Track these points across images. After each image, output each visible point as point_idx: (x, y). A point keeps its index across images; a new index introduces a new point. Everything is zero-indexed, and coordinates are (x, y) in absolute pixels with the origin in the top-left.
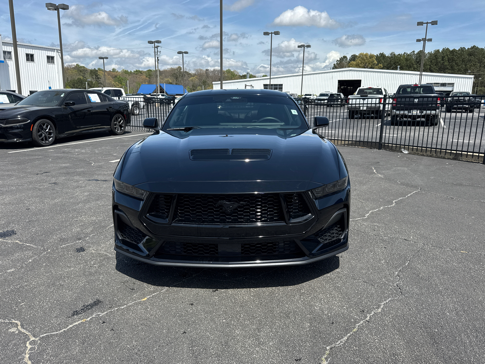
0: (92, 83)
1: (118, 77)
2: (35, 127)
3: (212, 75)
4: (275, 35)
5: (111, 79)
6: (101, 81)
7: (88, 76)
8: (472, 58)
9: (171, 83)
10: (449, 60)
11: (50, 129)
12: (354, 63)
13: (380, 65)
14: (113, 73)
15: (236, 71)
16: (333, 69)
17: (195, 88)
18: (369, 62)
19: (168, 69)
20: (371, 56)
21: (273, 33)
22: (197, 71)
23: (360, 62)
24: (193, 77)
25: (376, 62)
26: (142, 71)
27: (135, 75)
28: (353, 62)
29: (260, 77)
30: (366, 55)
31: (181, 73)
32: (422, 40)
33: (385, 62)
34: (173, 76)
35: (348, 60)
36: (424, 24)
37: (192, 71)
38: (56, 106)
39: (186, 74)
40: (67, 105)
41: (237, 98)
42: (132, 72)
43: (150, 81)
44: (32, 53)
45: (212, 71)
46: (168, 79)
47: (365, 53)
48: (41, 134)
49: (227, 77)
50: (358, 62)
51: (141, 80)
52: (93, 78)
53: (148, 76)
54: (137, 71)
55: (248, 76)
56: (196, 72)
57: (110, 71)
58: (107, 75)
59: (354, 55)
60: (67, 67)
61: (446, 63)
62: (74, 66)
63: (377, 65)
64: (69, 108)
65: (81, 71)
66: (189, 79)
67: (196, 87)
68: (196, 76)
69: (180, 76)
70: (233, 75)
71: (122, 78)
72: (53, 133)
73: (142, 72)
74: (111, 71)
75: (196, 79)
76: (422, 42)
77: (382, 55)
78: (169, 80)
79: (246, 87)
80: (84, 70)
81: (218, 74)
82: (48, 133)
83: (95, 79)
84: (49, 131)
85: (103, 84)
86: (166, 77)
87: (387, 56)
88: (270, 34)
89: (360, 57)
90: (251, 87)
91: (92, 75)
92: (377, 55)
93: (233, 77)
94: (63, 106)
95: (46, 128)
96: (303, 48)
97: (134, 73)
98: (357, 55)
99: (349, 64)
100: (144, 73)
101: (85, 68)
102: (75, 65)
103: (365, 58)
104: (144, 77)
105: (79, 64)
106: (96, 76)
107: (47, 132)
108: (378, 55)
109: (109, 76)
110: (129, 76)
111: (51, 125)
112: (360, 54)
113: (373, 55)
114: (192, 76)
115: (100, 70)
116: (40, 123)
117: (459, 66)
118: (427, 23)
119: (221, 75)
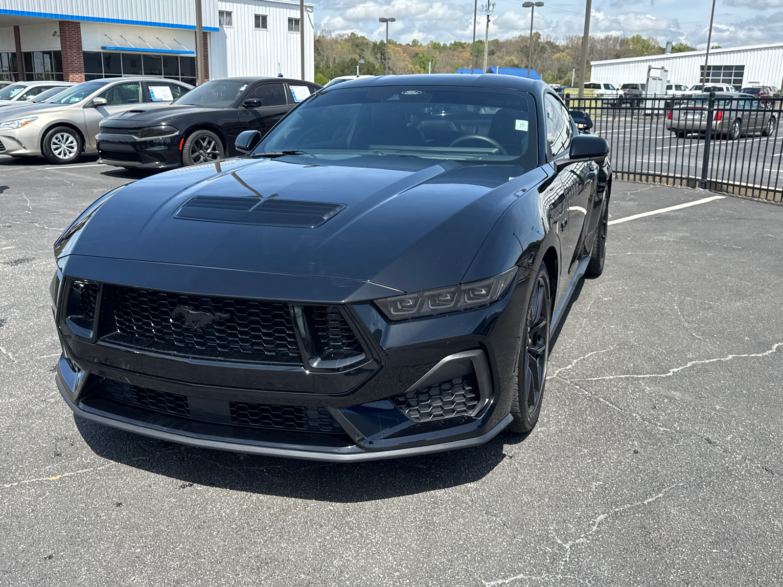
0: (374, 67)
1: (421, 55)
2: (188, 144)
3: (601, 48)
5: (407, 60)
6: (390, 63)
7: (369, 53)
9: (516, 66)
11: (214, 149)
14: (413, 48)
15: (652, 38)
17: (563, 75)
19: (513, 38)
22: (571, 39)
24: (560, 53)
26: (465, 43)
27: (451, 52)
31: (538, 45)
34: (521, 52)
37: (562, 40)
38: (230, 106)
39: (548, 48)
40: (249, 105)
41: (414, 93)
42: (446, 45)
43: (477, 63)
44: (264, 14)
45: (602, 40)
46: (512, 57)
48: (198, 156)
49: (632, 50)
51: (461, 61)
52: (376, 58)
53: (476, 51)
54: (455, 44)
55: (669, 48)
56: (570, 41)
57: (408, 44)
58: (401, 52)
60: (336, 37)
62: (347, 37)
64: (252, 112)
65: (357, 46)
66: (553, 57)
67: (565, 72)
68: (567, 51)
69: (536, 52)
70: (646, 46)
71: (427, 58)
72: (219, 155)
73: (465, 46)
74: (411, 44)
75: (566, 57)
78: (512, 60)
79: (649, 70)
80: (362, 44)
81: (615, 46)
82: (211, 155)
83: (380, 61)
84: (214, 152)
85: (392, 70)
86: (508, 53)
90: (663, 70)
91: (376, 53)
93: (645, 50)
94: (241, 108)
95: (208, 147)
97: (450, 48)
100: (468, 46)
101: (366, 39)
102: (350, 35)
104: (467, 54)
105: (356, 33)
106: (382, 54)
107: (209, 154)
109: (405, 55)
110: (440, 53)
111: (216, 142)
114: (560, 51)
115: (390, 43)
116: (197, 136)
119: (621, 47)
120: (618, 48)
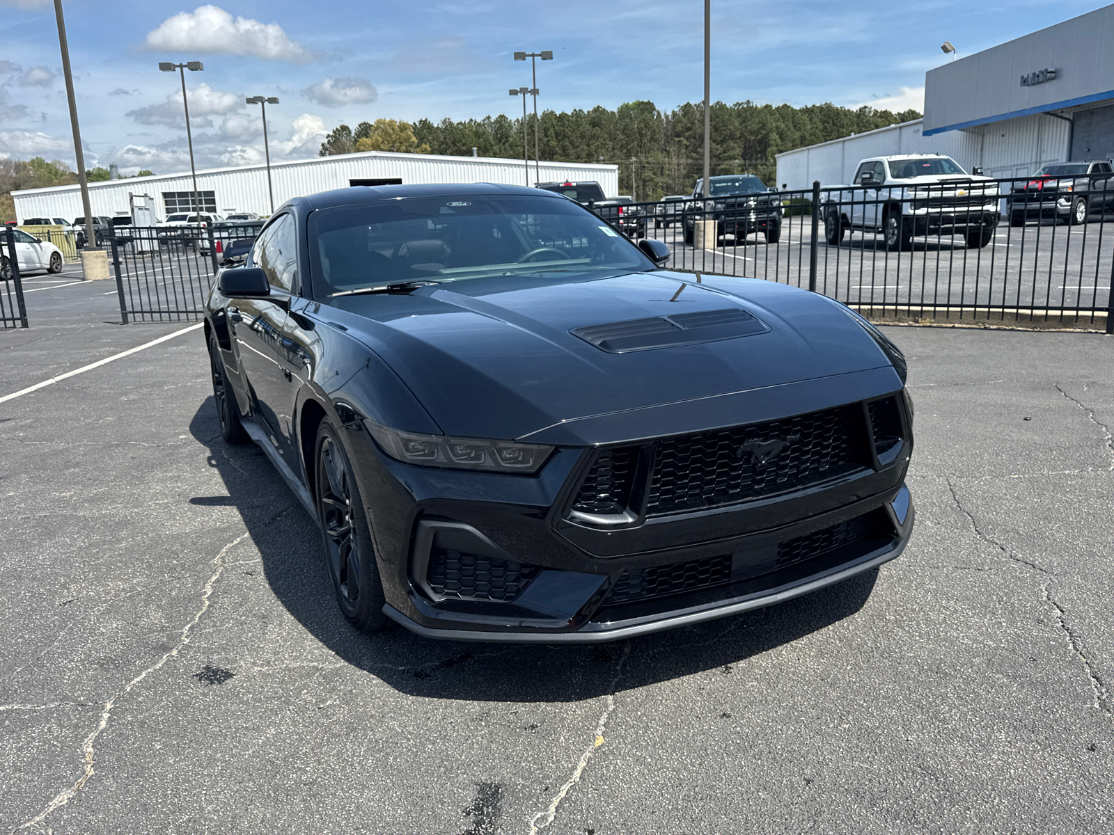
4: (192, 70)
8: (597, 131)
10: (557, 135)
12: (368, 141)
13: (424, 146)
15: (59, 162)
16: (322, 154)
18: (399, 138)
20: (403, 127)
21: (185, 66)
23: (380, 139)
25: (414, 139)
28: (364, 139)
29: (133, 177)
30: (391, 123)
32: (520, 92)
33: (433, 140)
35: (353, 134)
36: (527, 58)
47: (388, 120)
50: (377, 140)
59: (365, 123)
61: (554, 143)
63: (418, 146)
70: (53, 172)
76: (520, 96)
77: (425, 124)
79: (131, 198)
81: (8, 172)
87: (436, 126)
88: (178, 69)
89: (377, 128)
92: (414, 124)
93: (53, 177)
96: (260, 104)
98: (372, 123)
99: (358, 143)
103: (391, 131)
108: (417, 124)
112: (378, 121)
113: (407, 124)
117: (577, 147)
118: (533, 55)
119: (17, 173)
120: (14, 175)
